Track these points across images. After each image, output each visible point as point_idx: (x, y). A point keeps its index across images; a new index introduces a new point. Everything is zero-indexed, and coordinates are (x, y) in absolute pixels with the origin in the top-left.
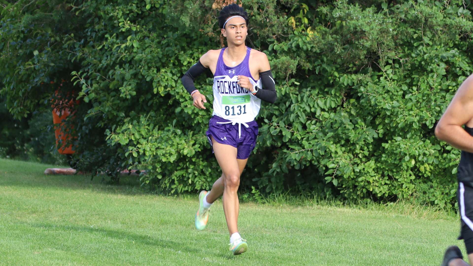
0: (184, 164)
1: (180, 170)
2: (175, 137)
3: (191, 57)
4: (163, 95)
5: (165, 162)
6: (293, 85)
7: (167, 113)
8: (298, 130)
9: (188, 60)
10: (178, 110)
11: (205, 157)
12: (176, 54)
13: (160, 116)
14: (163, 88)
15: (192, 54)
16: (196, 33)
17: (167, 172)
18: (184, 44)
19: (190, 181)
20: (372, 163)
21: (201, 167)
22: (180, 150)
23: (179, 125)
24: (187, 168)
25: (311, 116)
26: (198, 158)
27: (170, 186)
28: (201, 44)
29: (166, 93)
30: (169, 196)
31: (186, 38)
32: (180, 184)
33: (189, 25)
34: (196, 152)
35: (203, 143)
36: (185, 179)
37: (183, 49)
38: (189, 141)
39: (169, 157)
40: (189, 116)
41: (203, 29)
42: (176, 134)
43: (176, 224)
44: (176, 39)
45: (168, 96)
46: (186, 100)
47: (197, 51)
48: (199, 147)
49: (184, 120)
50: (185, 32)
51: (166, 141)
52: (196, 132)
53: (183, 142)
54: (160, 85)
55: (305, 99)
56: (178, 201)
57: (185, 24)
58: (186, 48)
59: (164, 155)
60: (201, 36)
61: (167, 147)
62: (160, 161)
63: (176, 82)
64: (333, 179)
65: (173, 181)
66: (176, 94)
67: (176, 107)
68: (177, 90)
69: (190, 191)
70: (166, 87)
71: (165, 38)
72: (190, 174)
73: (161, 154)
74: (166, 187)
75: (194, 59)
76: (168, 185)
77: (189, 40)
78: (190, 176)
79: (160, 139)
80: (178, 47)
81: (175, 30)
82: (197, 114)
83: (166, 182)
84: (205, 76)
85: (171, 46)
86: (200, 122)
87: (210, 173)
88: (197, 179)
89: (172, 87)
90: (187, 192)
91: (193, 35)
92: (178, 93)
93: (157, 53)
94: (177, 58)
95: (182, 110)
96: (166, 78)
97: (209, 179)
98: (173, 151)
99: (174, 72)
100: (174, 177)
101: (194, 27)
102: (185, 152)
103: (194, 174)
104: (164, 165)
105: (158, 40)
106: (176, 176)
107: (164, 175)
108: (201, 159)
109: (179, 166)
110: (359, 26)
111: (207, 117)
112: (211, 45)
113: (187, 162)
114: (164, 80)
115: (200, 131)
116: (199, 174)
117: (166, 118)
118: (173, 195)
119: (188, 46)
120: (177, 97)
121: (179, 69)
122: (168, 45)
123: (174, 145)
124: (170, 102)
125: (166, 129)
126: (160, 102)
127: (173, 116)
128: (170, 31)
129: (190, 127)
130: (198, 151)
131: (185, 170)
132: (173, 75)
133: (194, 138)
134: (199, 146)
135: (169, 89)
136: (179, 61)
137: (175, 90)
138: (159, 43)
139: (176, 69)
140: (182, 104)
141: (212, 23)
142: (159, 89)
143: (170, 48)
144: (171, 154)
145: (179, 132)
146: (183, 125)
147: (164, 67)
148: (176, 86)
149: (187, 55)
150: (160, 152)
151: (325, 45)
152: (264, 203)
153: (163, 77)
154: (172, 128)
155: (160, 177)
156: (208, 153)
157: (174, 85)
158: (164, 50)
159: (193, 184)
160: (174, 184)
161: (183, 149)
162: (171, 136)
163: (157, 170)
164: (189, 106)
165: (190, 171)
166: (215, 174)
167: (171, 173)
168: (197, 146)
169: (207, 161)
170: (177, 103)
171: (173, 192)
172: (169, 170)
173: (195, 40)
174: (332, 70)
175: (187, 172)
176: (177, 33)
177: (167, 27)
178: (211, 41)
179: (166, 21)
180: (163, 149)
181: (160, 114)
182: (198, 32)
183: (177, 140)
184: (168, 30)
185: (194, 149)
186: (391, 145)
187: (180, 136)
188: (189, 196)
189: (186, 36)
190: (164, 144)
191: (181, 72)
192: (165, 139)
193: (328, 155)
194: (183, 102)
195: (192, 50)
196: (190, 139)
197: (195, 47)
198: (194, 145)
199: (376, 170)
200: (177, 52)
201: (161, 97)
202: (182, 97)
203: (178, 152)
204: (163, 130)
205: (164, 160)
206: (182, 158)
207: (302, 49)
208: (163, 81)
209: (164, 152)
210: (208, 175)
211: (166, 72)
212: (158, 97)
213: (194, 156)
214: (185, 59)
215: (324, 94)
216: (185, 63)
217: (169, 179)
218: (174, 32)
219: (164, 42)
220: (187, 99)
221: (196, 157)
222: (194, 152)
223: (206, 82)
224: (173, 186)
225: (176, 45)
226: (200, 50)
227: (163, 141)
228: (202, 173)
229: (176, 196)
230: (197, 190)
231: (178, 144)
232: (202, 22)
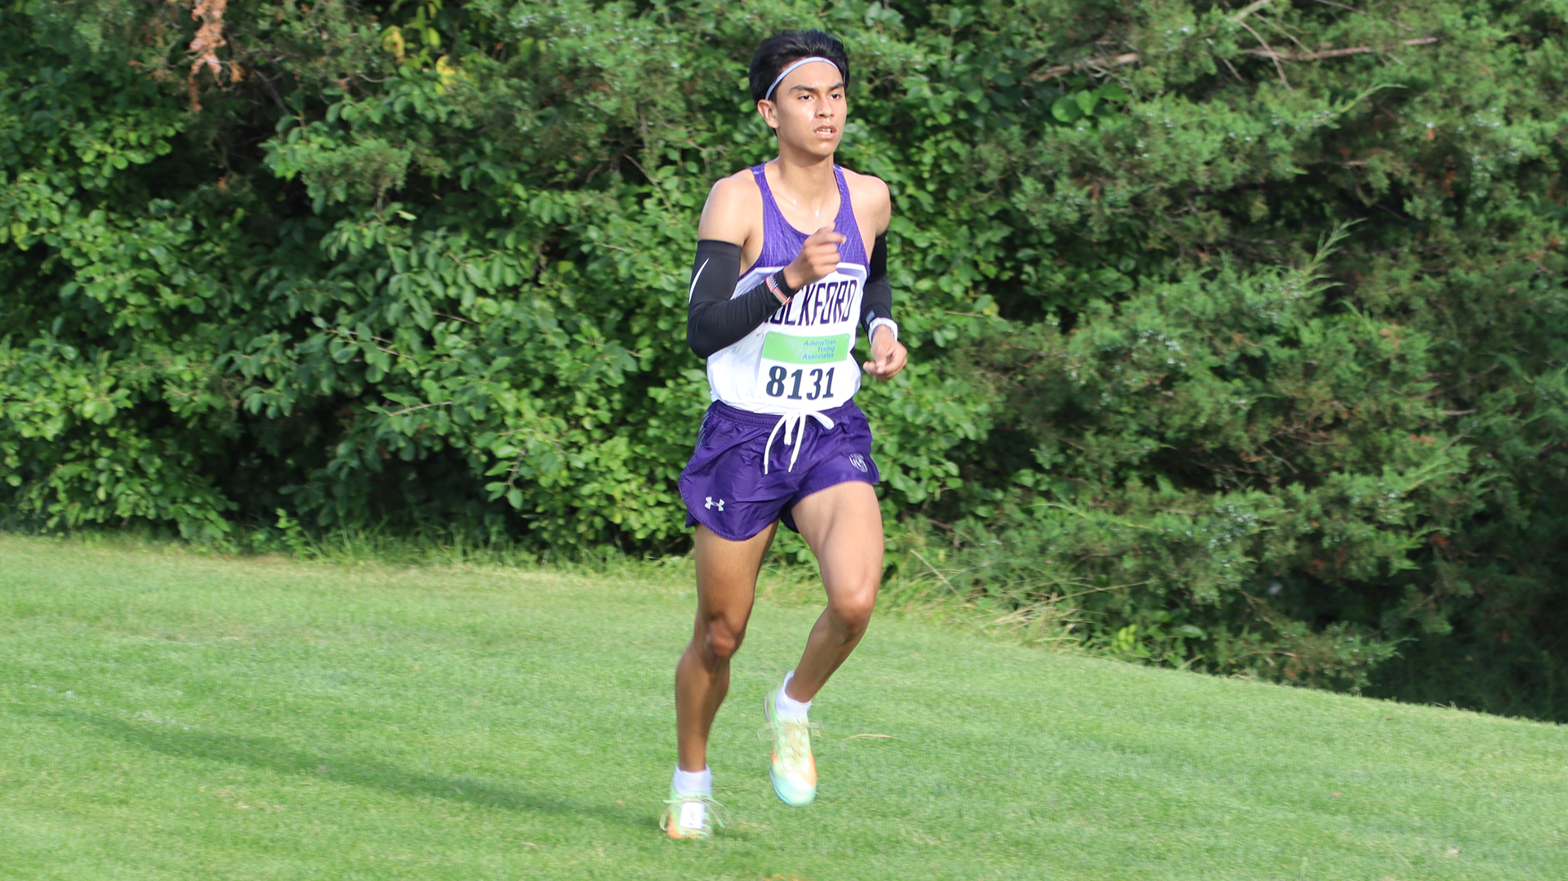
0: (84, 444)
1: (73, 461)
2: (58, 368)
3: (104, 140)
4: (24, 247)
5: (30, 439)
6: (397, 220)
7: (37, 297)
8: (410, 350)
9: (98, 146)
10: (68, 290)
11: (144, 424)
12: (62, 130)
13: (15, 307)
14: (24, 229)
15: (108, 131)
16: (120, 70)
17: (36, 468)
18: (87, 104)
19: (101, 494)
20: (620, 445)
21: (133, 454)
22: (74, 404)
23: (70, 334)
24: (94, 456)
25: (448, 309)
26: (124, 427)
27: (44, 508)
28: (134, 102)
29: (33, 242)
30: (41, 534)
31: (93, 84)
32: (72, 500)
33: (101, 48)
34: (119, 410)
35: (140, 384)
36: (88, 488)
37: (83, 116)
38: (99, 380)
39: (41, 424)
40: (100, 306)
41: (139, 58)
42: (62, 359)
43: (60, 614)
44: (62, 89)
45: (40, 250)
46: (91, 263)
47: (122, 123)
48: (129, 397)
49: (86, 320)
50: (87, 69)
51: (34, 379)
52: (119, 353)
53: (82, 380)
54: (18, 220)
55: (430, 262)
56: (66, 549)
57: (87, 47)
58: (92, 113)
59: (26, 418)
60: (134, 80)
61: (35, 394)
62: (16, 437)
63: (62, 209)
64: (508, 488)
65: (54, 491)
66: (62, 246)
67: (63, 282)
68: (65, 235)
69: (100, 520)
70: (32, 225)
71: (30, 85)
72: (100, 471)
73: (20, 416)
74: (32, 511)
75: (113, 145)
76: (38, 504)
77: (99, 91)
78: (103, 478)
79: (16, 373)
80: (70, 110)
81: (61, 61)
82: (122, 303)
83: (34, 494)
84: (146, 193)
85: (49, 108)
86: (131, 323)
87: (159, 472)
88: (120, 487)
89: (51, 225)
90: (91, 524)
91: (112, 76)
92: (67, 242)
93: (9, 127)
94: (65, 143)
95: (80, 291)
96: (34, 197)
97: (156, 489)
98: (53, 406)
99: (56, 181)
100: (55, 482)
101: (113, 55)
102: (88, 410)
103: (113, 472)
104: (28, 447)
105: (10, 91)
106: (61, 478)
107: (27, 476)
108: (133, 431)
109: (70, 450)
110: (585, 54)
111: (151, 310)
112: (163, 106)
113: (93, 438)
114: (28, 205)
115: (129, 350)
116: (127, 473)
117: (34, 312)
118: (52, 532)
119: (97, 108)
120: (66, 253)
121: (71, 172)
122: (40, 105)
123: (55, 390)
124: (46, 267)
125: (34, 343)
126: (16, 267)
127: (54, 307)
128: (46, 65)
129: (103, 341)
130: (126, 409)
131: (87, 462)
132: (55, 189)
133: (114, 371)
134: (128, 392)
135: (41, 230)
136: (72, 150)
137: (58, 234)
138: (14, 98)
139: (62, 175)
140: (79, 273)
141: (167, 43)
142: (15, 232)
143: (45, 114)
144: (47, 417)
145: (70, 352)
146: (82, 334)
147: (27, 167)
148: (62, 223)
149: (94, 132)
150: (16, 411)
151: (488, 106)
152: (312, 557)
153: (24, 196)
154: (49, 343)
155: (15, 481)
156: (153, 413)
157: (56, 217)
158: (29, 118)
159: (110, 502)
160: (57, 501)
161: (82, 402)
162: (49, 365)
163: (9, 461)
164: (99, 279)
165: (101, 463)
166: (172, 474)
167: (48, 469)
168: (122, 393)
169: (150, 437)
170: (65, 271)
171: (52, 523)
172: (40, 462)
173: (118, 90)
174: (508, 178)
175: (92, 467)
176: (64, 70)
177: (37, 52)
178: (163, 95)
179: (35, 36)
180: (25, 401)
181: (18, 301)
182: (127, 69)
183: (65, 376)
184: (41, 61)
185: (114, 402)
186: (673, 391)
187: (73, 365)
188: (98, 537)
189: (92, 79)
190: (26, 386)
191: (76, 181)
192: (29, 372)
193: (494, 420)
194: (80, 268)
195: (109, 120)
196: (102, 373)
197: (118, 111)
198: (113, 389)
199: (633, 464)
200: (64, 124)
201: (20, 252)
202: (79, 253)
203: (68, 410)
204: (24, 346)
205: (27, 432)
206: (78, 428)
207: (421, 118)
208: (23, 207)
209: (27, 410)
210: (153, 477)
211: (34, 181)
212: (10, 252)
213: (112, 423)
214: (89, 147)
215: (485, 245)
216: (89, 157)
217: (42, 488)
218: (57, 68)
219: (28, 96)
220: (95, 257)
221: (118, 423)
222: (112, 411)
223: (146, 210)
224: (54, 508)
225: (63, 106)
226: (131, 120)
227: (25, 378)
228: (137, 470)
229: (61, 534)
230: (120, 519)
231: (68, 387)
232: (137, 41)
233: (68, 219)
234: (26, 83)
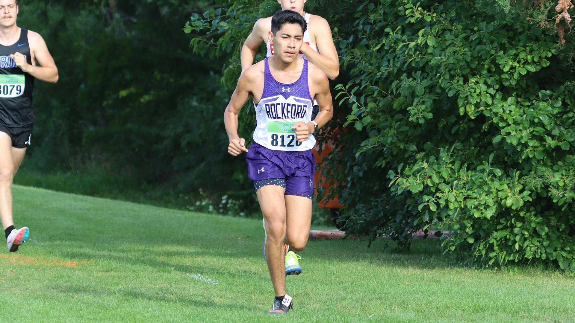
0: (507, 221)
1: (502, 229)
2: (492, 181)
3: (514, 60)
4: (473, 118)
5: (479, 218)
7: (481, 143)
9: (511, 63)
10: (496, 139)
11: (539, 209)
12: (492, 55)
13: (469, 149)
14: (473, 108)
15: (516, 55)
16: (522, 22)
17: (482, 234)
18: (505, 41)
19: (517, 247)
21: (533, 225)
22: (501, 200)
23: (497, 163)
24: (512, 227)
26: (528, 211)
27: (487, 254)
28: (529, 39)
29: (478, 114)
30: (485, 268)
31: (508, 31)
32: (501, 251)
33: (510, 11)
34: (525, 202)
35: (536, 189)
36: (510, 243)
37: (503, 47)
38: (514, 187)
39: (484, 211)
40: (514, 148)
41: (531, 16)
42: (495, 176)
43: (497, 310)
44: (491, 33)
45: (481, 118)
46: (509, 125)
47: (523, 51)
48: (530, 195)
49: (507, 155)
50: (505, 22)
51: (480, 187)
52: (524, 172)
53: (505, 187)
54: (469, 103)
56: (499, 276)
57: (503, 10)
58: (507, 45)
59: (476, 208)
60: (529, 28)
61: (480, 195)
62: (471, 217)
63: (493, 97)
65: (492, 246)
66: (493, 116)
67: (494, 135)
68: (494, 110)
69: (516, 261)
70: (477, 105)
71: (475, 32)
72: (516, 235)
73: (473, 206)
74: (480, 256)
75: (519, 62)
76: (484, 253)
77: (511, 34)
78: (517, 238)
79: (470, 184)
80: (496, 44)
81: (490, 18)
82: (526, 145)
83: (481, 248)
84: (537, 87)
85: (485, 44)
86: (531, 156)
87: (547, 234)
88: (527, 243)
89: (487, 105)
90: (512, 262)
91: (517, 26)
92: (496, 114)
93: (464, 54)
94: (493, 62)
95: (503, 139)
96: (478, 91)
97: (545, 243)
98: (490, 201)
99: (489, 82)
100: (492, 241)
101: (517, 15)
102: (509, 202)
103: (523, 235)
104: (477, 223)
105: (464, 35)
106: (496, 239)
107: (477, 239)
108: (533, 213)
109: (499, 223)
111: (541, 149)
112: (545, 41)
113: (512, 218)
114: (475, 95)
115: (530, 170)
116: (530, 235)
117: (479, 151)
118: (492, 267)
119: (510, 43)
120: (495, 120)
121: (497, 77)
122: (480, 43)
123: (492, 192)
124: (485, 127)
125: (479, 168)
126: (469, 128)
127: (490, 148)
128: (483, 21)
129: (516, 166)
130: (528, 201)
131: (509, 230)
132: (489, 86)
133: (522, 181)
134: (530, 192)
135: (482, 108)
136: (497, 66)
137: (491, 110)
138: (466, 38)
139: (492, 78)
140: (502, 130)
141: (546, 7)
142: (468, 109)
143: (483, 47)
144: (487, 207)
145: (499, 172)
146: (505, 163)
147: (474, 75)
148: (493, 104)
149: (509, 56)
150: (470, 204)
153: (473, 90)
154: (487, 167)
155: (471, 241)
156: (543, 203)
157: (490, 102)
158: (474, 49)
159: (522, 250)
160: (494, 251)
161: (506, 198)
162: (488, 179)
163: (467, 230)
164: (513, 133)
165: (516, 230)
166: (554, 235)
167: (488, 234)
168: (526, 193)
169: (542, 216)
170: (495, 130)
171: (491, 263)
172: (485, 230)
173: (521, 33)
175: (512, 232)
176: (492, 23)
177: (478, 14)
178: (545, 35)
179: (476, 6)
181: (470, 146)
182: (526, 22)
183: (496, 184)
184: (480, 19)
185: (522, 198)
187: (500, 179)
188: (516, 269)
189: (507, 28)
190: (476, 191)
191: (500, 82)
192: (477, 183)
194: (503, 128)
195: (517, 49)
196: (516, 183)
197: (521, 44)
198: (521, 191)
200: (493, 52)
201: (471, 120)
202: (502, 119)
203: (498, 203)
204: (475, 169)
205: (477, 215)
206: (504, 212)
208: (472, 96)
209: (477, 203)
210: (545, 237)
211: (477, 82)
212: (466, 120)
213: (522, 209)
214: (506, 63)
216: (506, 69)
217: (486, 244)
218: (488, 23)
219: (473, 38)
220: (510, 122)
221: (525, 209)
222: (521, 203)
223: (538, 96)
224: (492, 255)
225: (492, 43)
226: (528, 49)
227: (475, 187)
228: (535, 233)
229: (496, 268)
230: (527, 260)
231: (498, 191)
232: (530, 7)
233: (495, 102)
234: (472, 31)
